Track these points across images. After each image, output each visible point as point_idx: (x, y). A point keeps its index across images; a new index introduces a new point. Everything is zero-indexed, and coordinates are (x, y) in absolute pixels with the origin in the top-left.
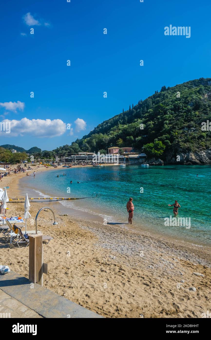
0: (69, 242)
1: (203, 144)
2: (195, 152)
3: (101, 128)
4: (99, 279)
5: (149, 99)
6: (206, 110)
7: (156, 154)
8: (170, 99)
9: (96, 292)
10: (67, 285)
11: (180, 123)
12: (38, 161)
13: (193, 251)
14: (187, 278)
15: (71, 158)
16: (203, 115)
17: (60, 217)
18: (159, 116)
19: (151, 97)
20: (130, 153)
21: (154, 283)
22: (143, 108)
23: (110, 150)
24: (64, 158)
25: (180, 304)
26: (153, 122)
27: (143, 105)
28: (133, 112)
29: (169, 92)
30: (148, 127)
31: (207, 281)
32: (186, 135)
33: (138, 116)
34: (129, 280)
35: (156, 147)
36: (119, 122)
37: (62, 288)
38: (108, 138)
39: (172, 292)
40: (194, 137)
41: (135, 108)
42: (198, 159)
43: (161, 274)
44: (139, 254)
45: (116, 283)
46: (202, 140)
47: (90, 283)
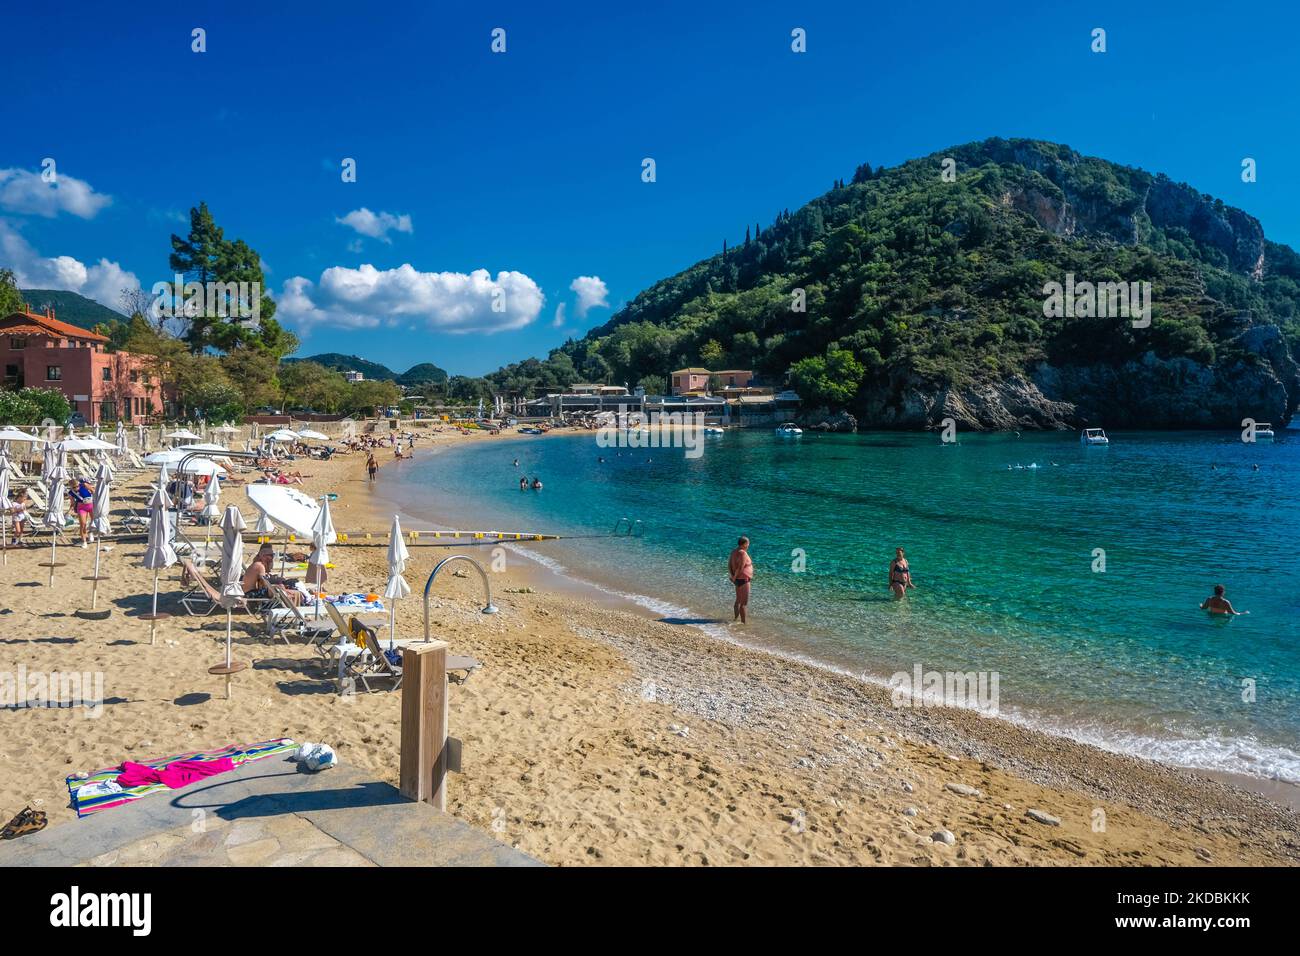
0: (534, 680)
1: (990, 362)
2: (963, 390)
3: (647, 302)
4: (633, 799)
5: (814, 208)
6: (1005, 247)
7: (831, 393)
8: (883, 207)
9: (621, 840)
10: (526, 818)
11: (914, 290)
12: (436, 412)
14: (925, 803)
15: (547, 404)
16: (994, 263)
17: (506, 596)
18: (845, 267)
19: (821, 199)
20: (743, 389)
21: (816, 815)
22: (793, 238)
23: (677, 379)
24: (524, 401)
26: (826, 287)
27: (793, 229)
28: (757, 250)
29: (883, 185)
31: (991, 811)
32: (936, 332)
33: (776, 265)
34: (733, 805)
35: (834, 371)
36: (709, 284)
37: (510, 825)
38: (673, 338)
39: (876, 844)
40: (963, 340)
41: (766, 238)
42: (974, 411)
43: (841, 786)
44: (766, 721)
45: (688, 814)
46: (987, 349)
47: (602, 812)
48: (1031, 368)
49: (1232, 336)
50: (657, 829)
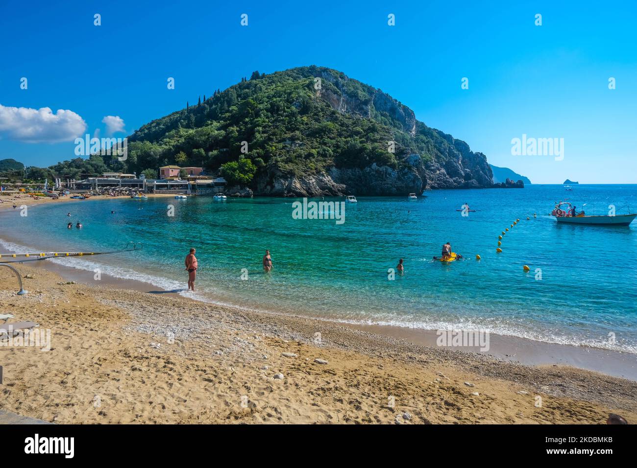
0: (73, 330)
1: (312, 166)
2: (300, 178)
3: (146, 131)
4: (127, 383)
5: (232, 90)
6: (318, 115)
7: (241, 179)
8: (265, 93)
9: (118, 405)
10: (62, 403)
11: (279, 132)
12: (16, 187)
13: (284, 322)
14: (272, 363)
15: (88, 183)
16: (313, 122)
17: (59, 286)
18: (247, 120)
19: (236, 86)
20: (198, 177)
21: (222, 376)
22: (222, 104)
23: (163, 171)
24: (74, 181)
25: (258, 400)
26: (238, 129)
27: (221, 99)
28: (204, 108)
29: (264, 82)
30: (230, 135)
31: (300, 362)
32: (288, 152)
33: (213, 116)
34: (180, 378)
35: (242, 168)
36: (179, 123)
37: (52, 408)
38: (160, 150)
39: (248, 385)
40: (300, 156)
41: (207, 102)
42: (305, 188)
43: (234, 361)
44: (201, 336)
45: (157, 385)
46: (310, 161)
47: (108, 392)
48: (328, 169)
49: (404, 158)
50: (139, 396)
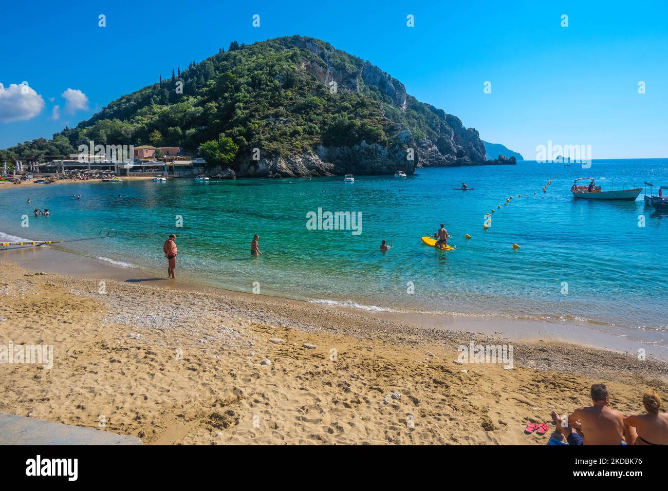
0: (44, 322)
1: (298, 144)
2: (285, 158)
3: (116, 108)
4: (106, 375)
5: (209, 62)
6: (302, 90)
7: (222, 159)
8: (245, 65)
9: (97, 398)
10: (38, 398)
11: (261, 108)
13: (270, 308)
14: (259, 349)
15: (53, 166)
16: (298, 97)
17: (26, 278)
18: (226, 95)
19: (213, 58)
20: (175, 157)
22: (199, 77)
23: (136, 151)
24: (37, 164)
25: (244, 387)
26: (217, 105)
27: (197, 72)
29: (244, 53)
30: (208, 112)
31: (288, 347)
32: (272, 129)
33: (190, 91)
34: (162, 368)
35: (223, 148)
36: (152, 99)
37: (26, 404)
38: (132, 129)
39: (234, 372)
40: (285, 134)
41: (183, 75)
42: (291, 168)
43: (219, 349)
44: (183, 324)
45: (138, 377)
46: (296, 138)
47: (86, 385)
48: (315, 147)
49: (394, 134)
50: (119, 388)
